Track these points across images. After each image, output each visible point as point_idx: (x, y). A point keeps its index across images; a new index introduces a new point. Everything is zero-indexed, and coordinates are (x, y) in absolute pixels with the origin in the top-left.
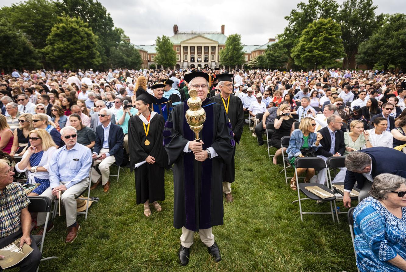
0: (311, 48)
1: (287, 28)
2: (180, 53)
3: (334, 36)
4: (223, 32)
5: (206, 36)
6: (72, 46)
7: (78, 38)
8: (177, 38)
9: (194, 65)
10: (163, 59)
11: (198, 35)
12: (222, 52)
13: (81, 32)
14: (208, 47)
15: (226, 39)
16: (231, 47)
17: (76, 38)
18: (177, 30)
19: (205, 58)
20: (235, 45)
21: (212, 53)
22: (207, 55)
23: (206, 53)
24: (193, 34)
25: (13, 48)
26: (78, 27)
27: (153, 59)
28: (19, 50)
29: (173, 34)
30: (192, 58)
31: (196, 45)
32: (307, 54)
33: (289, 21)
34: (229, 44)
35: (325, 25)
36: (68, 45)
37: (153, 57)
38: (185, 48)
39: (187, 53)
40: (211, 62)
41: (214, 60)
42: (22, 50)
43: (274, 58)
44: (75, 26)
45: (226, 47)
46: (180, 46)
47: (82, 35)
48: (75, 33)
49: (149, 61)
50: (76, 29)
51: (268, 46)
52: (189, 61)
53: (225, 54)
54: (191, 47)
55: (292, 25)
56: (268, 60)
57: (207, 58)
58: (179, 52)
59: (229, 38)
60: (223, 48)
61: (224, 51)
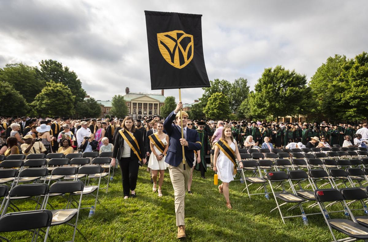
0: (212, 108)
1: (203, 95)
2: (130, 108)
3: (224, 102)
4: (162, 95)
5: (151, 96)
6: (57, 102)
7: (62, 97)
8: (128, 97)
9: (141, 116)
10: (117, 112)
11: (144, 95)
12: (162, 108)
13: (64, 93)
14: (152, 104)
15: (165, 99)
16: (168, 105)
17: (61, 97)
18: (129, 91)
19: (150, 111)
20: (171, 103)
21: (154, 108)
22: (151, 110)
23: (151, 108)
24: (140, 94)
25: (12, 102)
26: (62, 89)
27: (108, 111)
28: (17, 103)
29: (126, 94)
30: (139, 111)
31: (143, 102)
32: (211, 111)
33: (205, 91)
34: (167, 103)
35: (219, 96)
36: (53, 101)
37: (108, 110)
38: (135, 104)
39: (136, 108)
40: (154, 114)
41: (156, 113)
42: (19, 103)
43: (196, 113)
44: (60, 89)
45: (165, 105)
46: (131, 103)
47: (64, 95)
48: (59, 93)
49: (104, 113)
50: (61, 91)
51: (192, 105)
52: (137, 114)
53: (165, 109)
55: (206, 93)
56: (192, 114)
57: (151, 112)
58: (129, 106)
59: (167, 99)
60: (163, 105)
61: (164, 107)
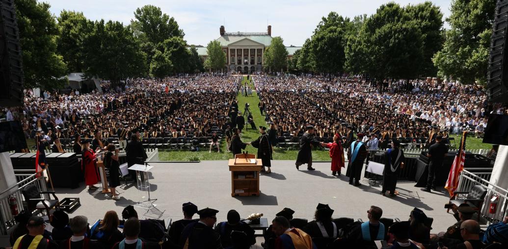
2: (227, 56)
4: (269, 34)
8: (224, 40)
9: (241, 68)
11: (244, 38)
14: (255, 50)
15: (271, 41)
18: (224, 32)
21: (258, 56)
22: (253, 58)
23: (253, 55)
24: (239, 35)
29: (220, 36)
30: (239, 60)
31: (243, 48)
38: (233, 51)
39: (234, 56)
40: (258, 64)
41: (260, 63)
46: (227, 48)
52: (236, 64)
54: (237, 50)
57: (253, 60)
58: (226, 54)
59: (275, 40)
